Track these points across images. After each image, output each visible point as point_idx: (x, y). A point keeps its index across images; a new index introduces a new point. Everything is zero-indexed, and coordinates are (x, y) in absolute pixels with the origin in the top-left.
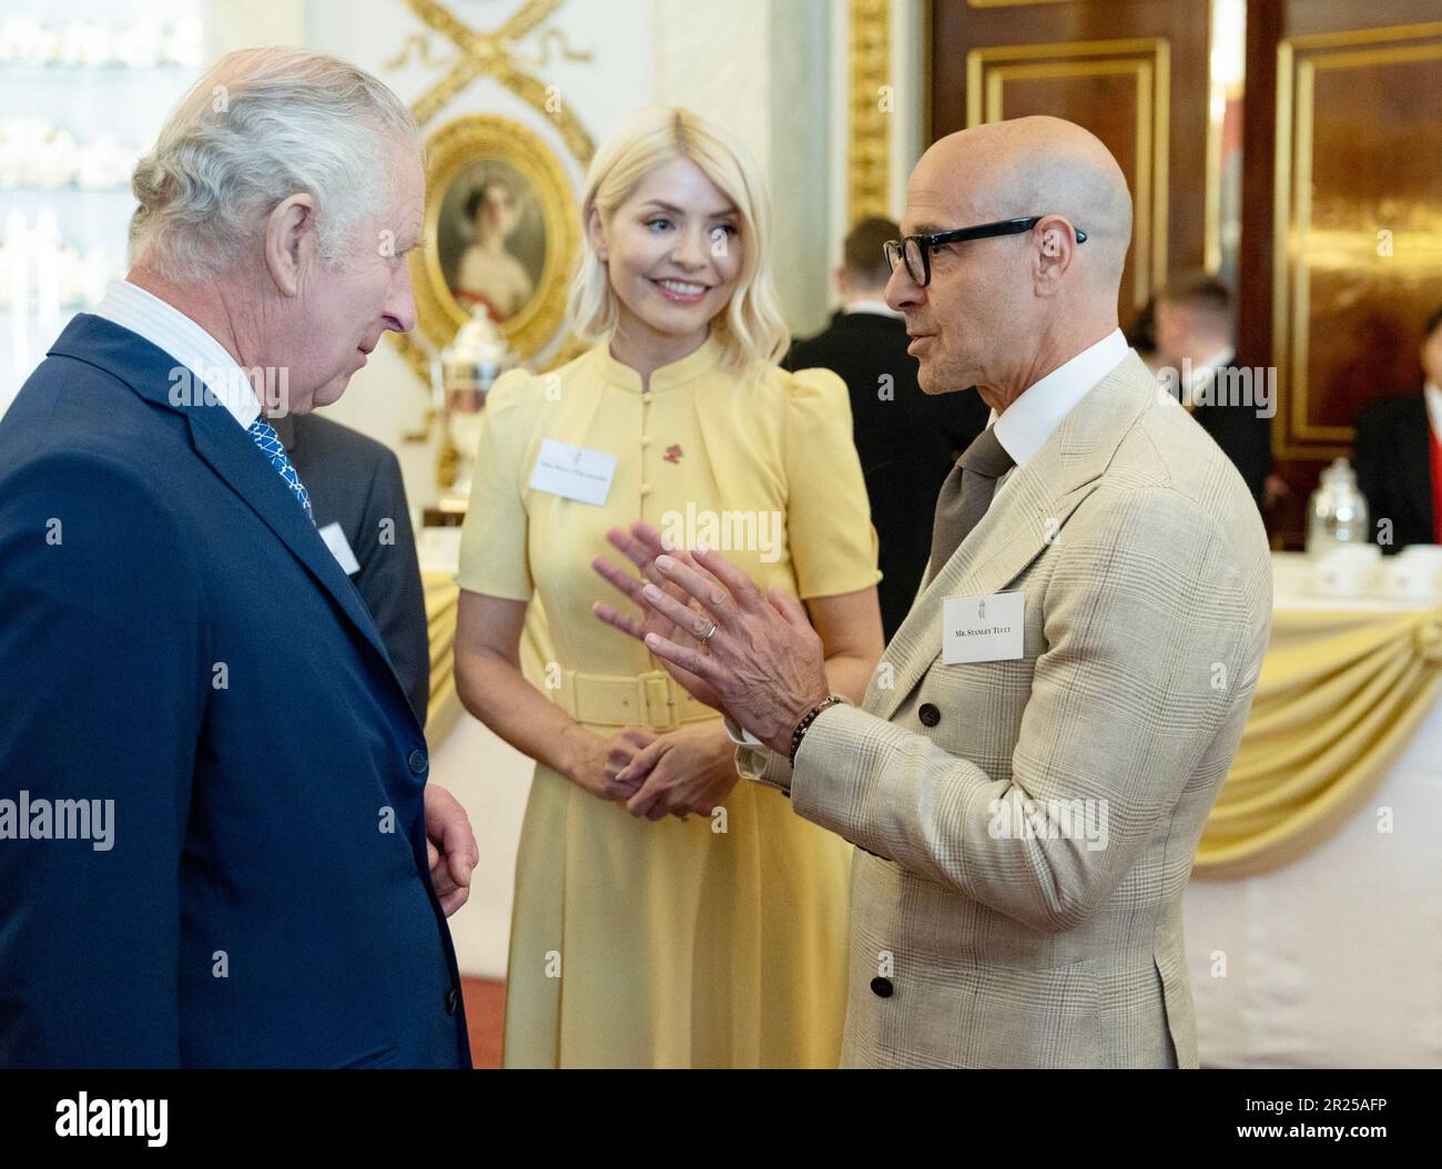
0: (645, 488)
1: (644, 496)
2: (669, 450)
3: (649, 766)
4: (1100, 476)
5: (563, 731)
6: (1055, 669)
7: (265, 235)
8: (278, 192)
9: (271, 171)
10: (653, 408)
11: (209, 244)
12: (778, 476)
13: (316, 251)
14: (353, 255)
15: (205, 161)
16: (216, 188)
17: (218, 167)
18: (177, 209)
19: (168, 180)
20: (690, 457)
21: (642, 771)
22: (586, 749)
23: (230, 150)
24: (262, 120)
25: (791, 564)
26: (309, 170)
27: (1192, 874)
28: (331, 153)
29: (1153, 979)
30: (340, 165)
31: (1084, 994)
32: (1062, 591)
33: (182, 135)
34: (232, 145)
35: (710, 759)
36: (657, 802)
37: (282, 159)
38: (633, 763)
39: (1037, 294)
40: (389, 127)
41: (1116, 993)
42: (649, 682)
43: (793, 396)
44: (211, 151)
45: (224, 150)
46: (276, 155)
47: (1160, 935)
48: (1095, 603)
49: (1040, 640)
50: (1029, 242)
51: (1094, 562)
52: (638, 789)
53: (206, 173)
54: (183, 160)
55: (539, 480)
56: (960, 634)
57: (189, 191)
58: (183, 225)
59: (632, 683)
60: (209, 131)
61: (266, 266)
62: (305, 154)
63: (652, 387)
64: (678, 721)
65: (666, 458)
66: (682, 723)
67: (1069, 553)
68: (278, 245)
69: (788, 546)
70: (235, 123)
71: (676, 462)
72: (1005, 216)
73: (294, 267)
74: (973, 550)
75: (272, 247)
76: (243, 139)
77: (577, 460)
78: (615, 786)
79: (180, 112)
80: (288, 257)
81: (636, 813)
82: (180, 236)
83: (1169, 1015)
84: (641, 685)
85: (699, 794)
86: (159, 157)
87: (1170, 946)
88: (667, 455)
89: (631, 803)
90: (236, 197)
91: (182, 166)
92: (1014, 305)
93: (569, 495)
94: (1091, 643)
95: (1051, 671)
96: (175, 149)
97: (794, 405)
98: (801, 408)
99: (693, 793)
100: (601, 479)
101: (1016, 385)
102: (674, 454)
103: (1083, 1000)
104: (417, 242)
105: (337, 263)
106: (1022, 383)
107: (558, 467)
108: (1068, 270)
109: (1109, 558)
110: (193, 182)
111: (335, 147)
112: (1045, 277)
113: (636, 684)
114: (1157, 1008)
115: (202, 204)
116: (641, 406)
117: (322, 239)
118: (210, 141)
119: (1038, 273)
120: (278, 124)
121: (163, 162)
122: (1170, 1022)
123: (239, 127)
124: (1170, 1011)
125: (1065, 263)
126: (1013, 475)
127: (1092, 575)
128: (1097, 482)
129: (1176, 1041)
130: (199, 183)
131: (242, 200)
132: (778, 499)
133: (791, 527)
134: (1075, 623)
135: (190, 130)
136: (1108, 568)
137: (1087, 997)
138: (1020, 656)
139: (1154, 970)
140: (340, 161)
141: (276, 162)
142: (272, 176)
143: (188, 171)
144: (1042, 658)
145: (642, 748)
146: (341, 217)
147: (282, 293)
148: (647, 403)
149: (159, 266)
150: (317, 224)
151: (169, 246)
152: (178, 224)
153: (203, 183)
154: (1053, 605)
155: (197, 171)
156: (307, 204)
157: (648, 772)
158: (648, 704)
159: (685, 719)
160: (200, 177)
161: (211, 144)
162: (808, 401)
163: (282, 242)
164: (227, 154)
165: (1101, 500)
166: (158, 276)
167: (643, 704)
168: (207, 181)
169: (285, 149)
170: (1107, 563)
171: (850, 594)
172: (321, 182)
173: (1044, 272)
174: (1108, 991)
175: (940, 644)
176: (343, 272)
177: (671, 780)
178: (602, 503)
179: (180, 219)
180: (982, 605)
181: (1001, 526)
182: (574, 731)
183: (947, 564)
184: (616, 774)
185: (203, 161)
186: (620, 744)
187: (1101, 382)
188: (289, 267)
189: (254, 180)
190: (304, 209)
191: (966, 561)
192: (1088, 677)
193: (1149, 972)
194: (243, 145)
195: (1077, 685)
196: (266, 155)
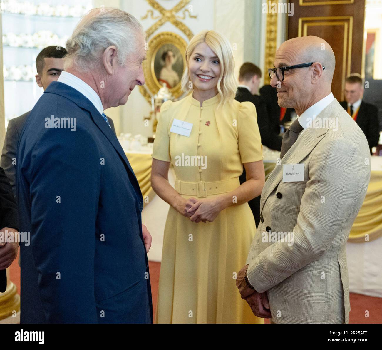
0: (200, 132)
1: (199, 135)
2: (207, 122)
3: (196, 208)
4: (326, 133)
5: (175, 197)
6: (311, 185)
7: (103, 59)
8: (106, 46)
9: (104, 41)
10: (203, 111)
11: (88, 62)
12: (236, 131)
13: (117, 62)
14: (128, 63)
15: (86, 39)
16: (89, 46)
17: (90, 40)
18: (78, 53)
19: (76, 45)
20: (212, 125)
21: (194, 210)
22: (180, 202)
23: (93, 35)
24: (101, 27)
25: (239, 154)
26: (114, 40)
27: (347, 241)
28: (121, 35)
29: (337, 266)
30: (123, 39)
31: (319, 269)
32: (313, 164)
33: (79, 32)
34: (93, 34)
35: (212, 207)
36: (198, 218)
37: (107, 37)
38: (192, 207)
39: (312, 84)
40: (136, 28)
41: (327, 269)
42: (199, 184)
43: (240, 109)
44: (87, 36)
45: (90, 35)
46: (105, 36)
47: (339, 254)
48: (322, 168)
49: (308, 177)
50: (310, 69)
51: (322, 157)
52: (193, 214)
53: (86, 42)
54: (80, 39)
55: (173, 129)
56: (287, 174)
57: (82, 47)
58: (81, 57)
59: (195, 184)
60: (86, 30)
61: (104, 67)
62: (113, 36)
63: (203, 106)
64: (207, 194)
65: (206, 125)
66: (207, 195)
67: (316, 154)
68: (107, 61)
69: (238, 149)
70: (93, 28)
71: (209, 126)
72: (304, 62)
73: (111, 67)
74: (292, 152)
75: (105, 61)
76: (96, 32)
77: (182, 125)
78: (187, 213)
79: (78, 26)
80: (110, 64)
81: (192, 221)
82: (80, 60)
83: (341, 275)
84: (197, 185)
85: (209, 216)
86: (73, 38)
87: (342, 257)
88: (206, 124)
89: (191, 218)
90: (95, 48)
91: (79, 41)
92: (306, 86)
93: (180, 134)
94: (321, 178)
95: (310, 185)
96: (77, 36)
97: (240, 111)
98: (243, 112)
99: (208, 215)
100: (189, 130)
101: (304, 108)
102: (208, 124)
103: (318, 270)
104: (145, 58)
105: (123, 65)
106: (306, 107)
107: (177, 126)
108: (320, 77)
109: (327, 156)
110: (83, 45)
111: (122, 34)
112: (315, 78)
113: (196, 184)
114: (338, 273)
115: (85, 51)
116: (199, 111)
117: (119, 59)
118: (87, 33)
119: (313, 78)
120: (106, 28)
121: (74, 40)
122: (341, 277)
123: (95, 29)
124: (341, 274)
125: (320, 75)
126: (303, 132)
127: (322, 160)
128: (325, 135)
129: (343, 282)
130: (84, 45)
131: (96, 49)
132: (236, 137)
133: (240, 144)
134: (317, 173)
135: (81, 30)
136: (326, 159)
137: (319, 270)
138: (303, 180)
139: (338, 263)
140: (122, 37)
141: (105, 38)
142: (104, 42)
143: (81, 42)
144: (308, 182)
145: (194, 204)
146: (124, 53)
147: (108, 74)
148: (202, 110)
149: (76, 68)
150: (117, 55)
151: (78, 63)
152: (79, 56)
153: (85, 45)
154: (311, 167)
155: (84, 41)
156: (114, 49)
157: (196, 210)
158: (199, 190)
159: (208, 195)
160: (84, 43)
161: (87, 34)
162: (244, 110)
163: (108, 60)
164: (92, 36)
165: (325, 141)
166: (75, 70)
167: (198, 190)
168: (86, 44)
169: (108, 34)
170: (326, 157)
171: (255, 162)
172: (118, 43)
173: (314, 77)
174: (325, 268)
175: (282, 177)
176: (125, 67)
177: (202, 212)
178: (189, 136)
179: (80, 55)
180: (293, 167)
181: (299, 146)
182: (178, 197)
183: (285, 156)
184: (187, 210)
185: (85, 39)
186: (188, 202)
187: (326, 107)
188: (110, 67)
189: (99, 43)
190: (114, 50)
191: (290, 155)
192: (320, 187)
193: (336, 264)
194: (96, 34)
195: (317, 189)
196: (103, 36)
